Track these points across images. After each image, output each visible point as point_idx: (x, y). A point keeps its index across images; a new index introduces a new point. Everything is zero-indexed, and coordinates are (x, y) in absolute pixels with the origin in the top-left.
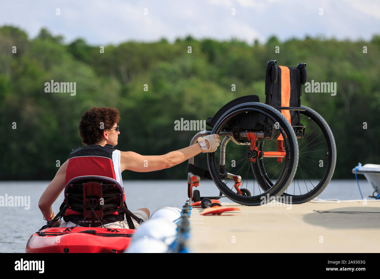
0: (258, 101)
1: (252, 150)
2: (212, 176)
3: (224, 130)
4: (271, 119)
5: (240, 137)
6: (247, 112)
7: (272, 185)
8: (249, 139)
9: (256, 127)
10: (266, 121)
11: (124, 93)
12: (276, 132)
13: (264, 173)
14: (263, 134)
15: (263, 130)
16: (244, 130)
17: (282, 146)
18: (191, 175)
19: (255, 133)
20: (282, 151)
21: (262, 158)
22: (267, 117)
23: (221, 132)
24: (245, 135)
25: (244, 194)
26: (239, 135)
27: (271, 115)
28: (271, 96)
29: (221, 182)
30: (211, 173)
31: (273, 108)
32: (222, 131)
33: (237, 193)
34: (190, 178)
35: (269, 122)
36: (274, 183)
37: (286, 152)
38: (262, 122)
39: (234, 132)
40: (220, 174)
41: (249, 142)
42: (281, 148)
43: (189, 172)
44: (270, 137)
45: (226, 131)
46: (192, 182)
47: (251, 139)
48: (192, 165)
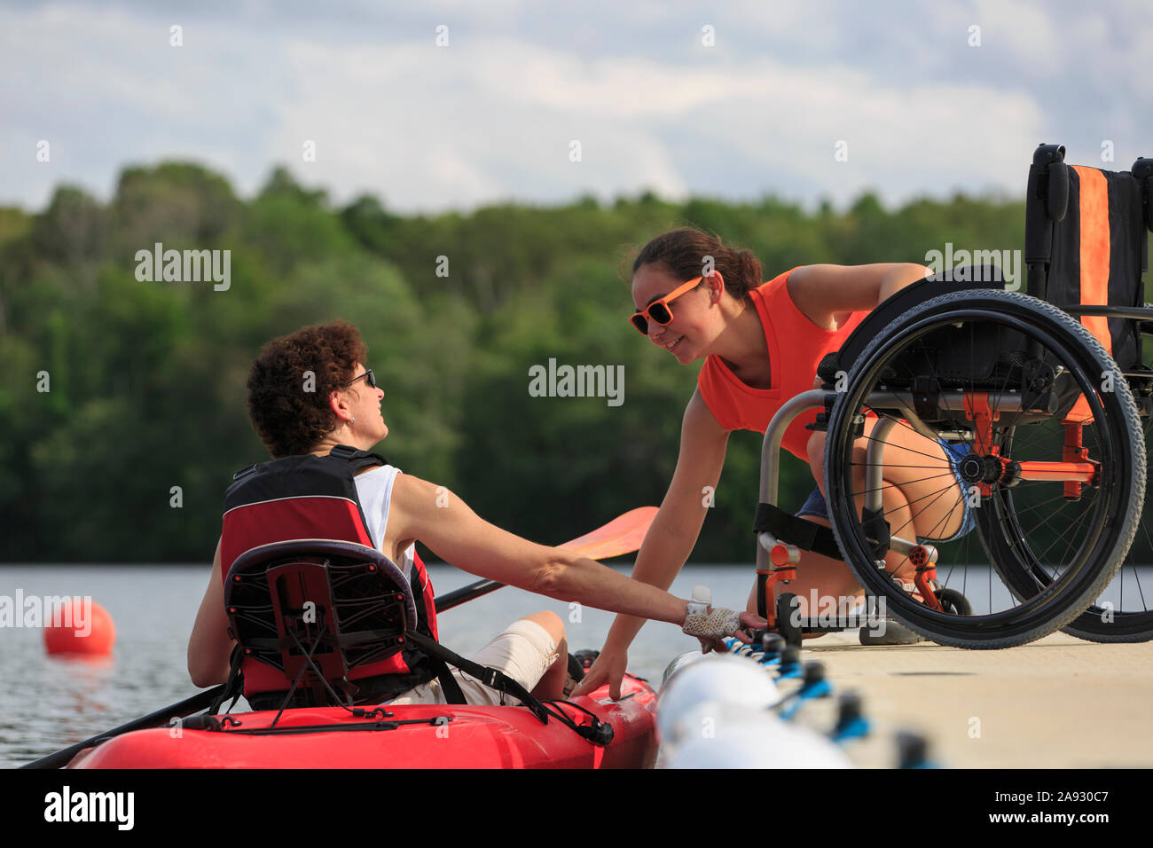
0: (1001, 286)
1: (982, 455)
2: (842, 549)
3: (883, 388)
4: (1046, 345)
5: (939, 413)
6: (960, 325)
7: (1047, 580)
8: (970, 418)
9: (992, 375)
10: (1029, 355)
12: (1064, 393)
13: (1014, 538)
14: (1018, 399)
15: (1018, 387)
16: (951, 387)
17: (1080, 441)
18: (766, 541)
19: (992, 398)
20: (1077, 460)
21: (1015, 483)
22: (1032, 338)
23: (871, 396)
24: (953, 402)
25: (947, 609)
26: (934, 407)
27: (1045, 329)
28: (1047, 267)
29: (874, 566)
31: (1051, 307)
32: (877, 389)
33: (924, 602)
34: (764, 551)
35: (1040, 357)
38: (1014, 359)
39: (918, 395)
40: (868, 539)
41: (966, 429)
42: (1078, 451)
43: (763, 532)
44: (1045, 409)
45: (888, 390)
46: (772, 567)
47: (974, 417)
48: (770, 507)
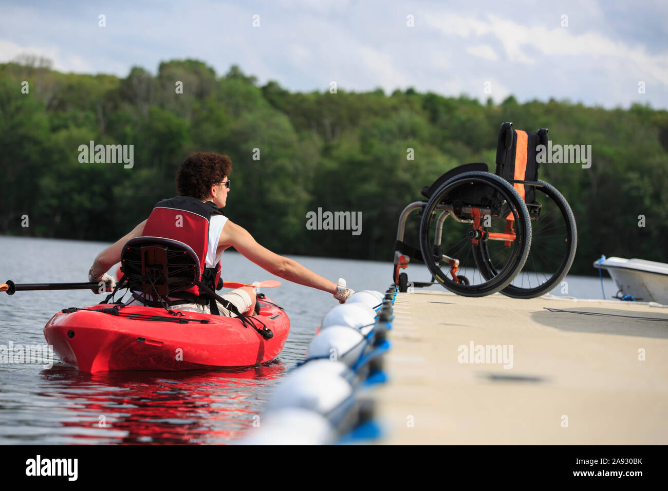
0: (487, 171)
1: (475, 229)
2: (424, 257)
3: (443, 203)
4: (501, 193)
5: (462, 213)
6: (472, 183)
7: (496, 274)
8: (472, 216)
9: (482, 201)
10: (495, 196)
11: (326, 151)
12: (507, 209)
13: (487, 259)
14: (490, 211)
15: (490, 207)
16: (466, 205)
17: (512, 227)
18: (398, 254)
19: (481, 210)
20: (510, 233)
21: (487, 240)
22: (496, 190)
23: (439, 205)
24: (467, 210)
25: (461, 283)
26: (461, 211)
27: (501, 188)
28: (503, 165)
29: (435, 264)
30: (423, 253)
31: (504, 180)
32: (441, 203)
33: (453, 280)
34: (397, 257)
35: (498, 196)
36: (499, 272)
37: (516, 235)
38: (489, 197)
39: (455, 207)
40: (434, 255)
41: (471, 219)
42: (510, 230)
43: (397, 250)
44: (499, 215)
45: (445, 204)
46: (399, 263)
47: (474, 216)
48: (401, 242)
